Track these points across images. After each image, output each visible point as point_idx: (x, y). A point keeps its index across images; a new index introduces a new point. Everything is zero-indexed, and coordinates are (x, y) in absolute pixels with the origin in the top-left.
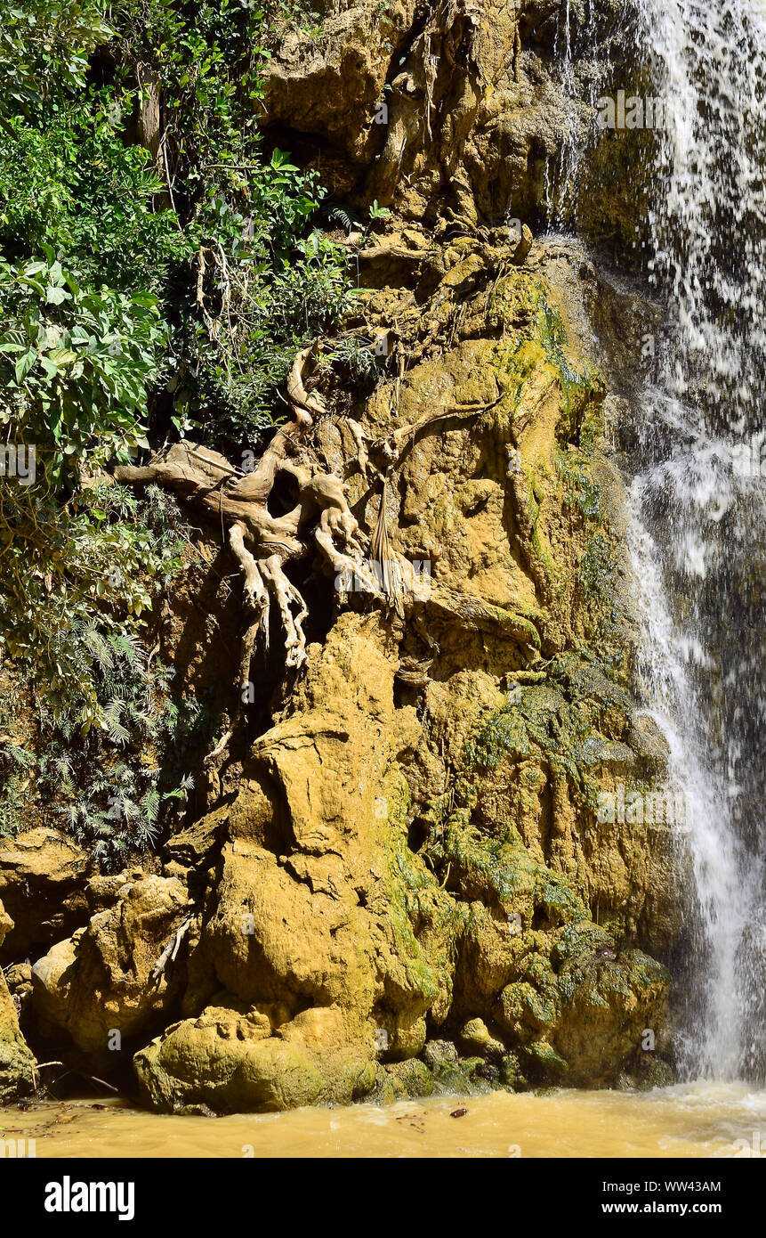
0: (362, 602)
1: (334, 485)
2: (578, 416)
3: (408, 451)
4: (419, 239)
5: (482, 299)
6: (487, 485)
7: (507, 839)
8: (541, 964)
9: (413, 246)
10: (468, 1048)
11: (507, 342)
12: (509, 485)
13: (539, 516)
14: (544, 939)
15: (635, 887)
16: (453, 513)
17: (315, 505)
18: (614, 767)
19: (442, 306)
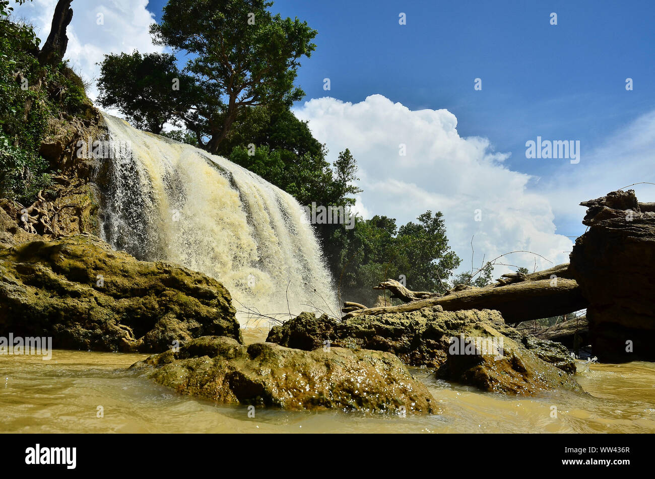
0: (48, 232)
1: (46, 212)
2: (94, 210)
3: (61, 210)
4: (67, 178)
5: (78, 188)
6: (76, 217)
9: (65, 178)
11: (82, 195)
12: (80, 218)
13: (85, 225)
16: (68, 221)
17: (41, 215)
19: (70, 188)
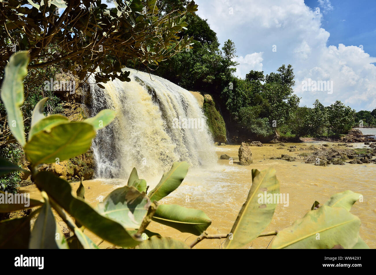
4: (69, 104)
5: (76, 110)
7: (79, 159)
8: (82, 170)
9: (69, 105)
10: (75, 178)
11: (78, 114)
14: (83, 168)
15: (91, 163)
18: (89, 152)
19: (72, 110)
